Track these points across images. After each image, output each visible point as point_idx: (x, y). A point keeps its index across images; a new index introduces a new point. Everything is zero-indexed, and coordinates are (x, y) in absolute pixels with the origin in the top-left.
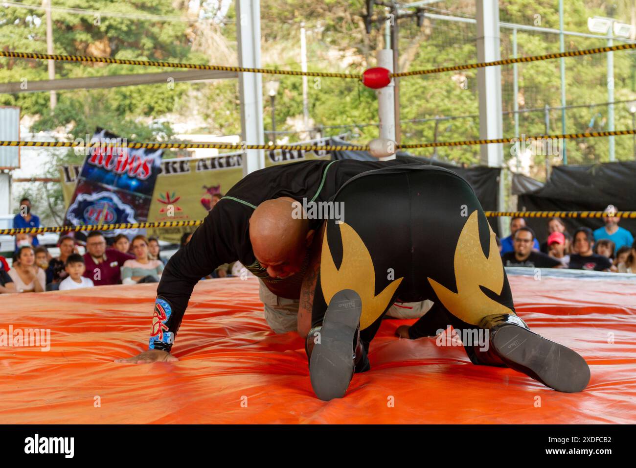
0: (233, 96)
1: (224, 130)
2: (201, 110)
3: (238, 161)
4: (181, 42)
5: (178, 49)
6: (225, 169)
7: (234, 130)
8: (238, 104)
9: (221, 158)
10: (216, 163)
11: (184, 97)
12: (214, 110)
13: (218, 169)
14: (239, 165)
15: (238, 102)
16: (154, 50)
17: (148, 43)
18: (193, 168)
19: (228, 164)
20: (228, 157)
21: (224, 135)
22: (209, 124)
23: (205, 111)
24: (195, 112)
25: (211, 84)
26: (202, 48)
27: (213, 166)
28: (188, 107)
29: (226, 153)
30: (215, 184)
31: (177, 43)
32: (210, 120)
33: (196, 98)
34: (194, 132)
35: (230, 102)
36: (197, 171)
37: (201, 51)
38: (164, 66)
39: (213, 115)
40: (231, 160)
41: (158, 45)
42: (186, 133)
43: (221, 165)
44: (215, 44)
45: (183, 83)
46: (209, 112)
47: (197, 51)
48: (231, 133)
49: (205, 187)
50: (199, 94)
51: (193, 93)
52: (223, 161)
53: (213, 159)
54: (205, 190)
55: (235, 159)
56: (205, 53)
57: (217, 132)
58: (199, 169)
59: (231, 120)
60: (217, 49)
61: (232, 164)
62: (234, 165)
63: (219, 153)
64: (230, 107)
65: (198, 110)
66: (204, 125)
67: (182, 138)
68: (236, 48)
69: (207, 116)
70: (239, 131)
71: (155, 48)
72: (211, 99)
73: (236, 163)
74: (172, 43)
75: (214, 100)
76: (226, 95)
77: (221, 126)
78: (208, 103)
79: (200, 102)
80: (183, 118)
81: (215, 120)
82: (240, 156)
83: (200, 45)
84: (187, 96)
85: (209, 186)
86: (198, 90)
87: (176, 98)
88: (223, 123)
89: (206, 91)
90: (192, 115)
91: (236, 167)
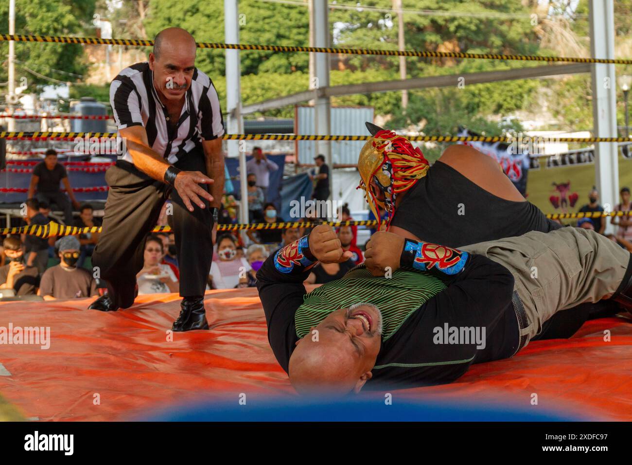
0: (585, 92)
1: (574, 127)
2: (552, 106)
3: (589, 157)
4: (529, 39)
5: (527, 47)
6: (576, 165)
7: (584, 126)
8: (590, 100)
9: (571, 154)
10: (567, 159)
11: (533, 94)
12: (565, 106)
13: (569, 165)
14: (590, 161)
15: (590, 98)
16: (503, 48)
17: (497, 41)
18: (543, 164)
19: (579, 160)
20: (579, 154)
21: (574, 131)
22: (559, 120)
23: (555, 107)
24: (545, 109)
25: (561, 80)
26: (551, 45)
27: (564, 162)
28: (537, 104)
29: (577, 148)
30: (565, 181)
31: (526, 40)
32: (560, 118)
33: (546, 94)
34: (543, 129)
35: (581, 98)
36: (547, 168)
37: (550, 48)
39: (563, 112)
40: (582, 157)
41: (508, 43)
42: (534, 130)
43: (571, 161)
44: (564, 39)
45: (531, 80)
46: (560, 108)
47: (546, 48)
48: (581, 129)
49: (554, 184)
50: (549, 92)
51: (542, 90)
52: (574, 157)
53: (563, 156)
54: (554, 188)
55: (587, 155)
56: (554, 49)
57: (568, 128)
58: (549, 165)
59: (582, 116)
60: (567, 45)
61: (583, 160)
62: (585, 161)
63: (570, 149)
64: (580, 102)
65: (548, 107)
66: (554, 122)
67: (531, 134)
68: (588, 44)
69: (557, 113)
70: (591, 126)
71: (504, 46)
72: (560, 94)
73: (588, 159)
74: (521, 40)
75: (564, 96)
76: (576, 90)
77: (572, 123)
78: (558, 99)
79: (550, 99)
80: (531, 115)
81: (564, 116)
82: (591, 152)
83: (549, 41)
84: (536, 92)
85: (558, 182)
86: (548, 86)
87: (525, 96)
88: (574, 119)
89: (556, 87)
90: (541, 112)
91: (588, 163)
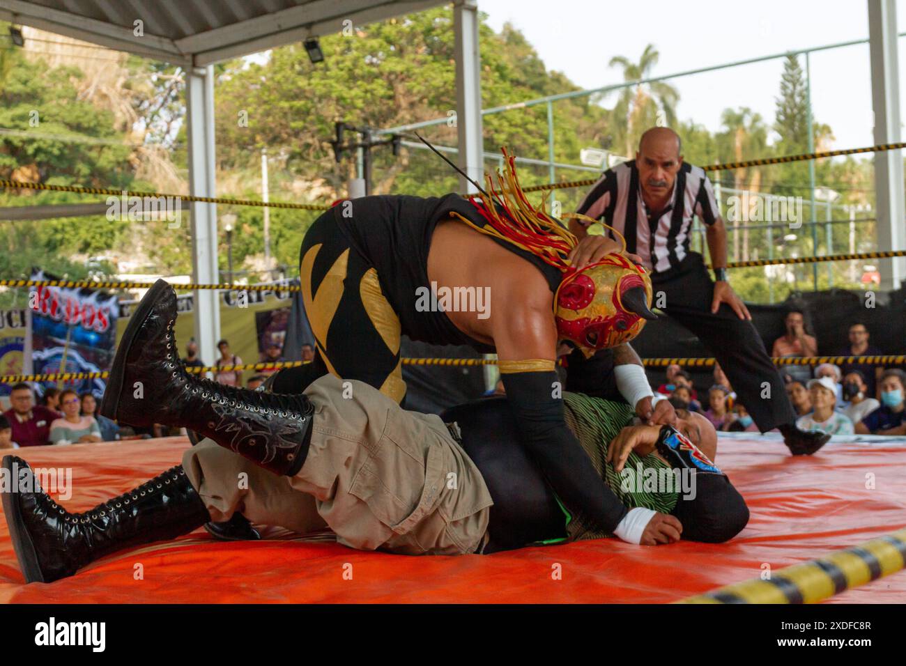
0: (184, 231)
1: (172, 270)
2: (147, 246)
3: (188, 305)
4: (123, 169)
5: (120, 177)
7: (184, 269)
11: (126, 232)
12: (162, 247)
14: (188, 309)
15: (189, 237)
16: (92, 178)
17: (84, 169)
22: (155, 262)
23: (151, 247)
24: (139, 249)
26: (148, 176)
28: (130, 243)
31: (118, 170)
32: (156, 259)
33: (140, 232)
34: (137, 272)
35: (180, 238)
37: (146, 180)
38: (102, 193)
39: (160, 252)
41: (97, 173)
42: (128, 272)
44: (163, 172)
46: (156, 248)
47: (141, 179)
48: (181, 273)
50: (145, 230)
55: (185, 302)
56: (151, 181)
57: (165, 270)
59: (181, 258)
60: (165, 178)
62: (183, 309)
64: (181, 243)
65: (143, 247)
66: (149, 264)
67: (122, 278)
68: (187, 176)
69: (153, 254)
70: (190, 271)
71: (92, 175)
72: (156, 233)
73: (186, 308)
74: (112, 170)
75: (161, 235)
77: (170, 265)
78: (154, 239)
79: (145, 237)
81: (162, 257)
82: (190, 299)
83: (145, 172)
84: (130, 230)
87: (117, 233)
88: (172, 262)
90: (135, 252)
91: (185, 312)
